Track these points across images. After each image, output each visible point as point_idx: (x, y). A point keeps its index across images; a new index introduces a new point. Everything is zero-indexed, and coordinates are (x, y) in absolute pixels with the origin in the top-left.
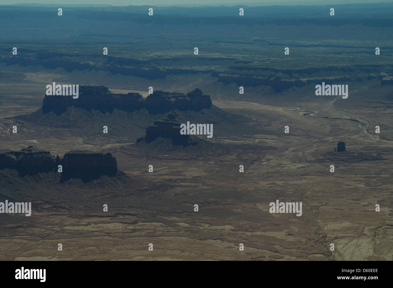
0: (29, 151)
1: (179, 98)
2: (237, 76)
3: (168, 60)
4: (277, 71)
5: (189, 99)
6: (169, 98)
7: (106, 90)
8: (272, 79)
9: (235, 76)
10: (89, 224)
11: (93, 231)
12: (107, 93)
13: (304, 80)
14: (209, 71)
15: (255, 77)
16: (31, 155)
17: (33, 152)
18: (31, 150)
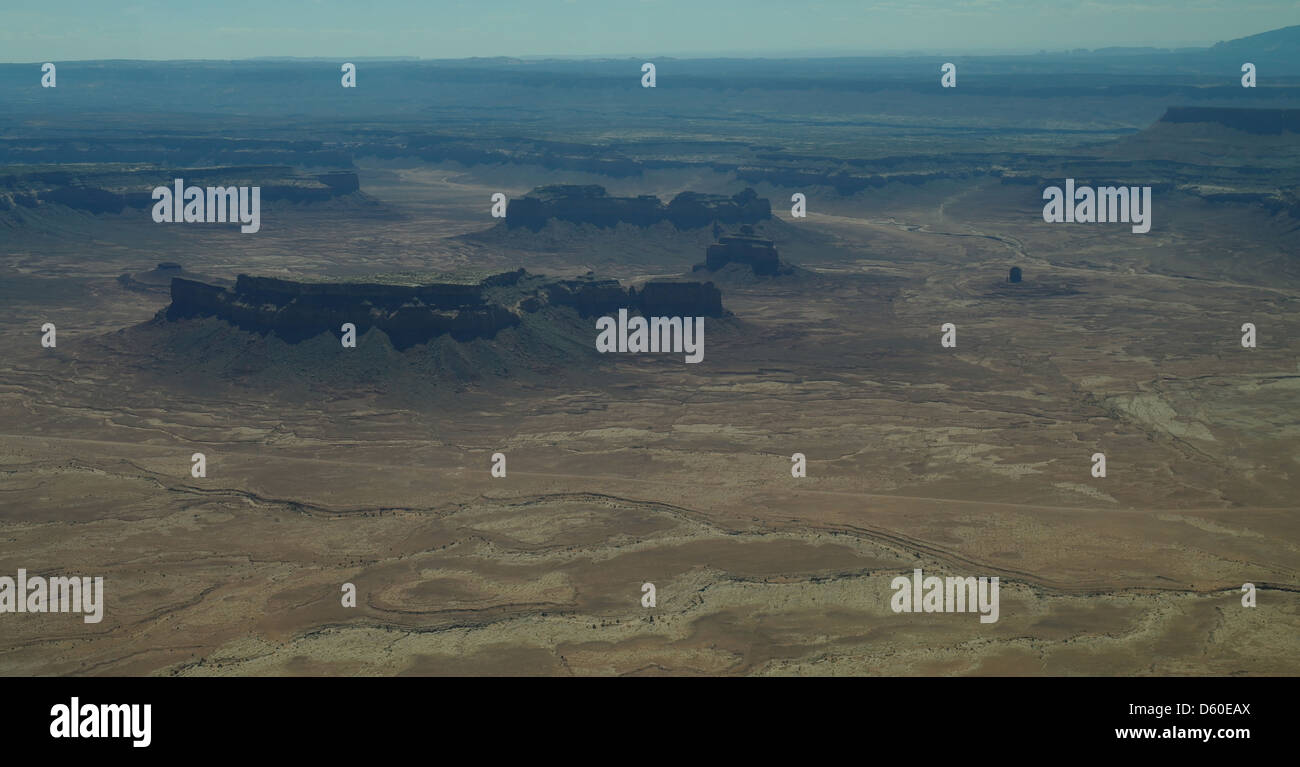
0: (588, 278)
1: (721, 203)
2: (771, 170)
3: (635, 145)
4: (840, 162)
5: (735, 204)
6: (707, 203)
7: (602, 191)
8: (834, 174)
9: (766, 170)
10: (732, 384)
11: (748, 393)
12: (605, 196)
13: (885, 176)
14: (707, 164)
15: (801, 171)
16: (594, 284)
17: (596, 280)
18: (592, 278)
